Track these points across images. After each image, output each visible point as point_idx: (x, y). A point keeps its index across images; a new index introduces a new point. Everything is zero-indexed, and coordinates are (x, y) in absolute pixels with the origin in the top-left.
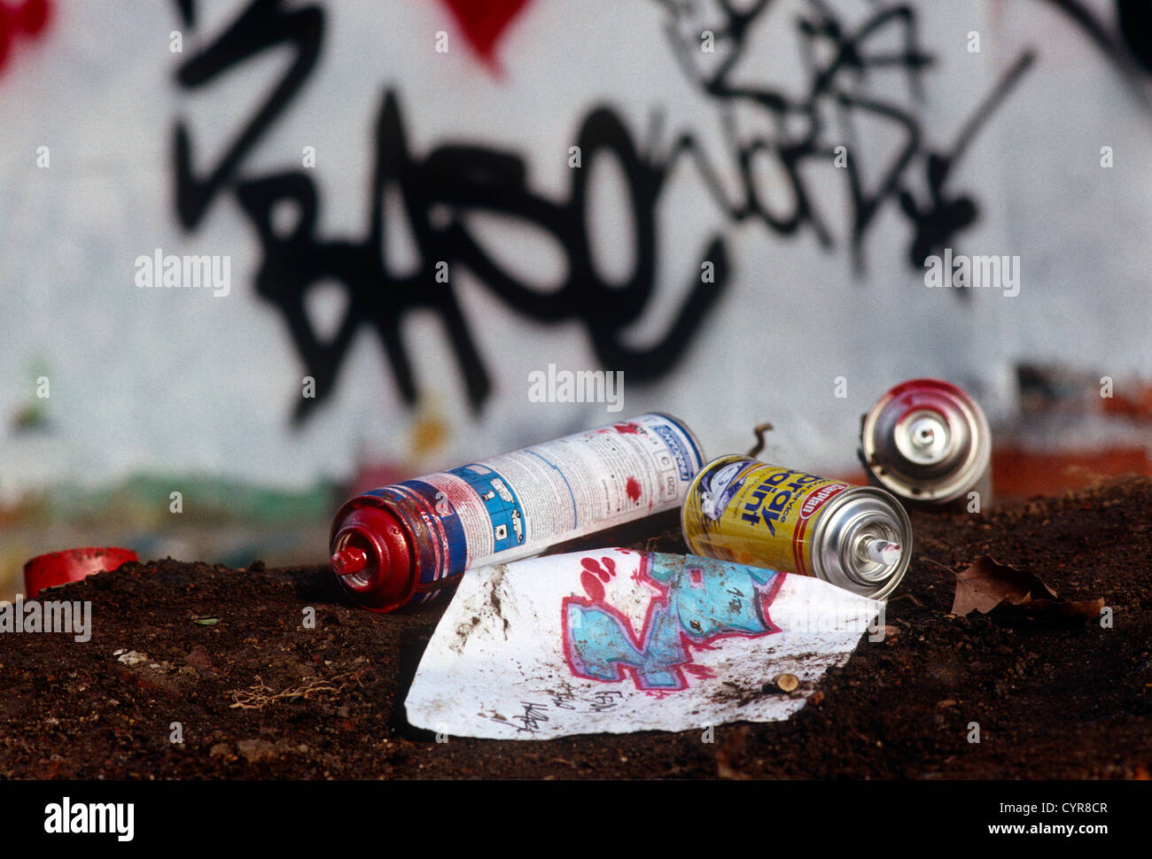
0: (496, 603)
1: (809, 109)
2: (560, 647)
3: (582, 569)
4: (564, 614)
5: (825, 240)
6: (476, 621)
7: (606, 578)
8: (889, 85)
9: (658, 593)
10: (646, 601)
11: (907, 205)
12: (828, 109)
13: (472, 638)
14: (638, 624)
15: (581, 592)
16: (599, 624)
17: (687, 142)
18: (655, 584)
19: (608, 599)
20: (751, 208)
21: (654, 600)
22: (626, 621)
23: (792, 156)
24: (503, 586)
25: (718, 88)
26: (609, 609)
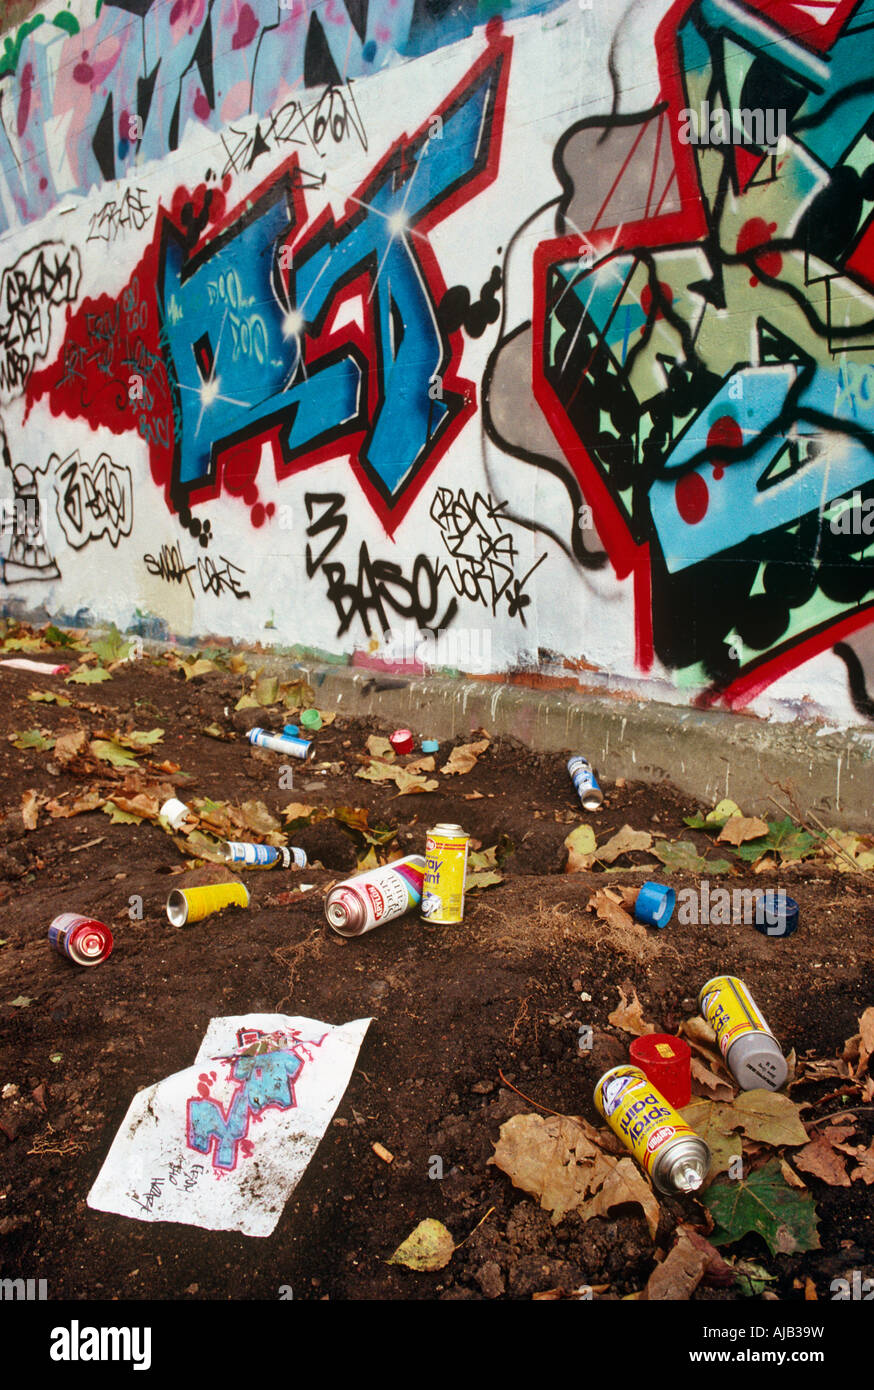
0: (150, 1110)
1: (481, 563)
2: (185, 1126)
3: (199, 1081)
4: (188, 1108)
5: (486, 604)
6: (140, 1122)
7: (210, 1083)
8: (504, 558)
9: (239, 1085)
10: (232, 1092)
11: (509, 595)
12: (486, 563)
13: (139, 1130)
14: (226, 1105)
15: (197, 1094)
16: (206, 1109)
17: (446, 568)
18: (237, 1081)
19: (212, 1095)
20: (464, 590)
21: (236, 1090)
22: (220, 1104)
23: (476, 577)
24: (155, 1100)
25: (454, 553)
26: (211, 1100)
